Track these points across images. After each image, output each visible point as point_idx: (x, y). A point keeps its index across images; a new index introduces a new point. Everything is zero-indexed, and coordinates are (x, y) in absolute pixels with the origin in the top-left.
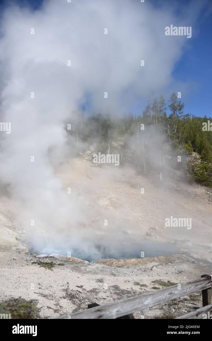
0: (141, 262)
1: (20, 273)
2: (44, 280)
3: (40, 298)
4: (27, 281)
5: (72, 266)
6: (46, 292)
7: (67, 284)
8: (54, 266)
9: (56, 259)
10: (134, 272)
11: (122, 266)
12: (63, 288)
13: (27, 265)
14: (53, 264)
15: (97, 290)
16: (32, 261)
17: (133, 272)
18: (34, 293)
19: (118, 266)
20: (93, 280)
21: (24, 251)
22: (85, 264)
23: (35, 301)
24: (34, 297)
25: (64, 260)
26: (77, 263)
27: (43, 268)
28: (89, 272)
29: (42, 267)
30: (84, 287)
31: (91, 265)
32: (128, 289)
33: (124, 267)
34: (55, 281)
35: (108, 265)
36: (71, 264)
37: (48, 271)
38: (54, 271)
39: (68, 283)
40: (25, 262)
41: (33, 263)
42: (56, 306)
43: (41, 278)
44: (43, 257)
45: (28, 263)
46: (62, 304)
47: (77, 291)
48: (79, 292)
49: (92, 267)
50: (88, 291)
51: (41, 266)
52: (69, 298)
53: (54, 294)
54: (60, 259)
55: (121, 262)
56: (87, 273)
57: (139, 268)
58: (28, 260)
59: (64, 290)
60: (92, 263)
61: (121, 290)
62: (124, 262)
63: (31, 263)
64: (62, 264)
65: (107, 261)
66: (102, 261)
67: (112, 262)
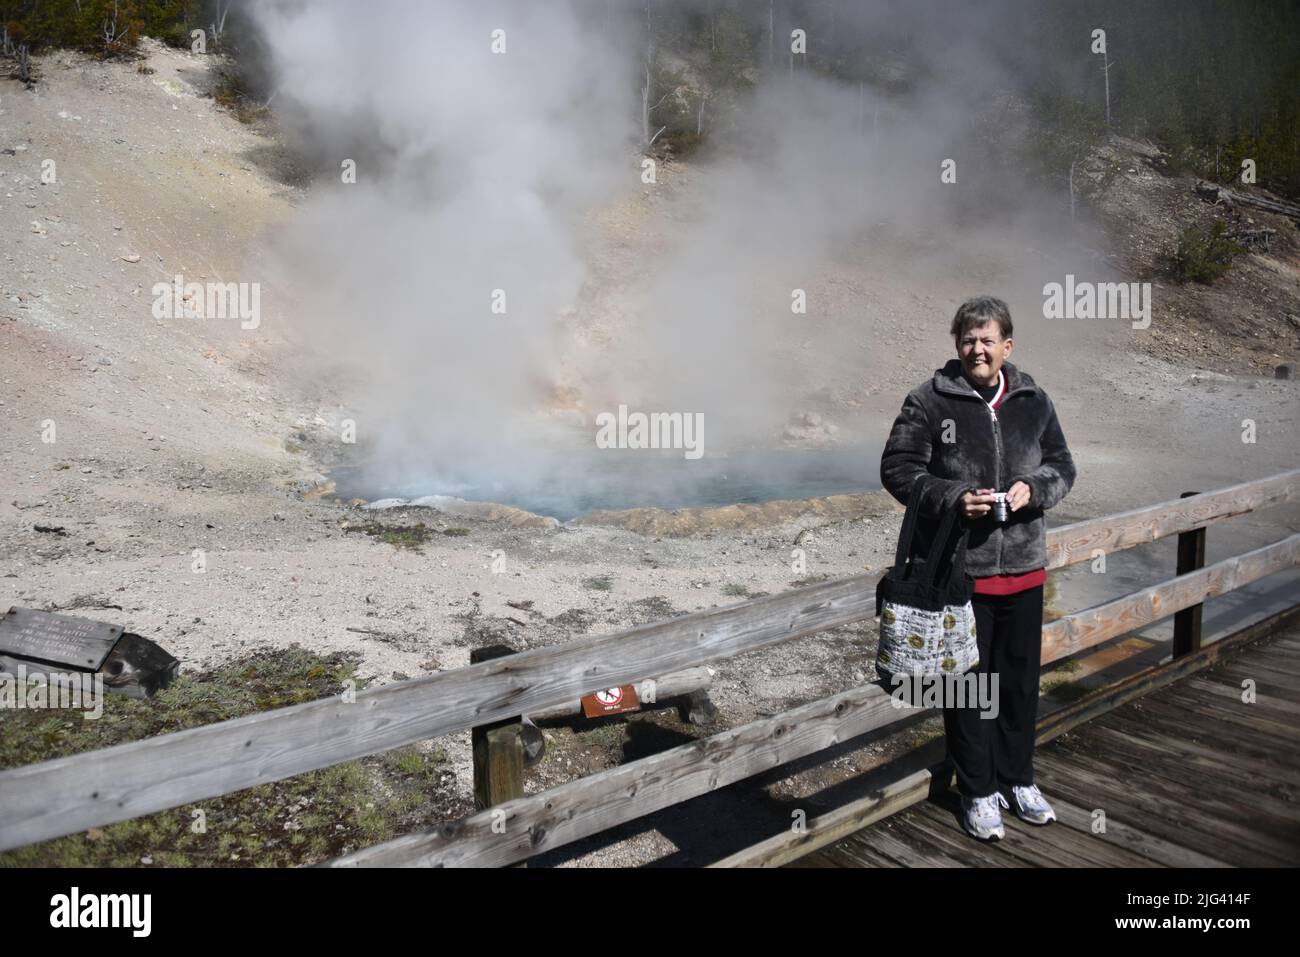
0: (759, 517)
1: (299, 566)
2: (387, 586)
3: (370, 647)
4: (321, 593)
5: (497, 535)
6: (394, 627)
7: (474, 597)
8: (429, 539)
9: (439, 513)
10: (728, 553)
11: (686, 533)
12: (457, 610)
13: (328, 536)
14: (427, 532)
15: (582, 616)
16: (345, 524)
17: (724, 553)
18: (348, 629)
19: (671, 534)
20: (571, 581)
21: (320, 489)
22: (547, 527)
23: (351, 657)
24: (345, 642)
25: (468, 516)
26: (514, 527)
27: (386, 548)
28: (561, 555)
29: (382, 544)
30: (535, 608)
31: (567, 531)
32: (699, 608)
33: (693, 536)
34: (430, 587)
35: (634, 531)
36: (493, 530)
37: (404, 555)
38: (429, 555)
39: (476, 594)
40: (321, 528)
41: (349, 530)
42: (427, 670)
43: (375, 579)
44: (388, 510)
45: (330, 531)
46: (450, 663)
47: (510, 619)
48: (518, 623)
49: (572, 538)
50: (550, 621)
51: (379, 541)
52: (479, 643)
53: (421, 632)
54: (454, 513)
55: (682, 520)
56: (551, 560)
57: (752, 537)
58: (331, 520)
59: (462, 617)
60: (573, 524)
61: (674, 613)
62: (693, 518)
63: (343, 529)
64: (459, 530)
65: (628, 517)
66: (610, 516)
67: (647, 517)
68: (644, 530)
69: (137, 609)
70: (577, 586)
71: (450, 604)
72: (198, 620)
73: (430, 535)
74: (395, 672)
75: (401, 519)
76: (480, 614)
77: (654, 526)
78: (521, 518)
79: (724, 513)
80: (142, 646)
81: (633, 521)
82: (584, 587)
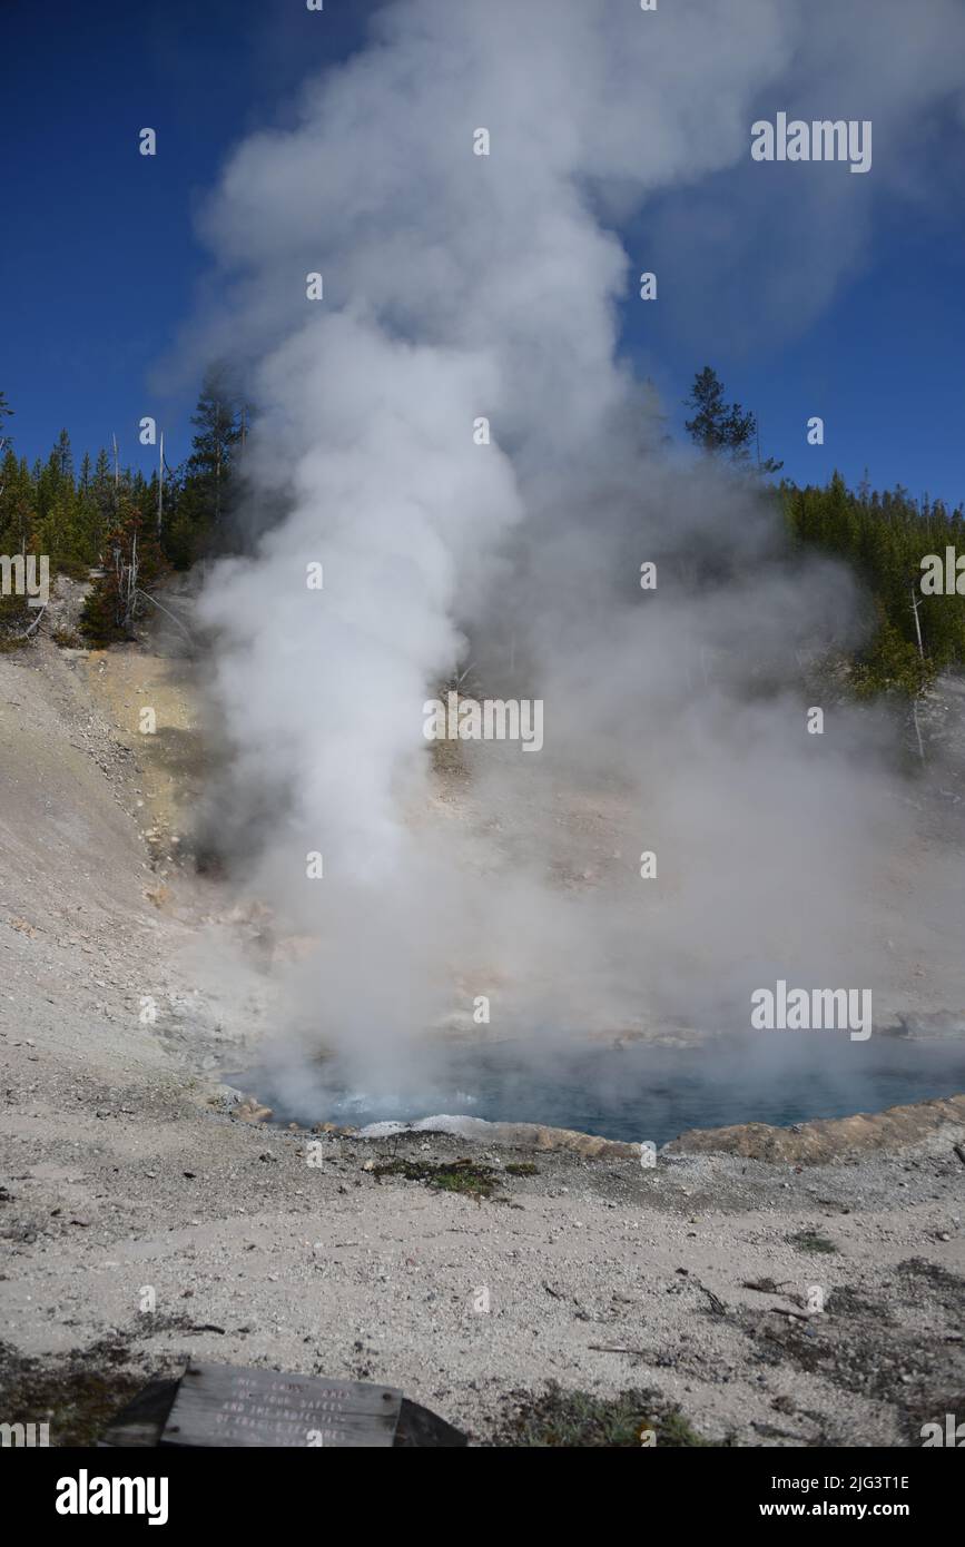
0: (895, 1131)
5: (581, 1172)
6: (644, 1338)
7: (684, 1277)
8: (499, 1182)
13: (360, 1184)
14: (483, 1171)
16: (369, 1165)
18: (591, 1348)
20: (772, 1240)
21: (247, 1107)
25: (507, 1144)
26: (592, 1158)
29: (445, 1193)
30: (783, 1288)
33: (835, 1162)
35: (754, 1157)
36: (566, 1164)
39: (681, 1272)
40: (334, 1170)
41: (377, 1172)
42: (790, 1415)
45: (353, 1176)
47: (779, 1311)
48: (793, 1316)
49: (693, 1172)
50: (828, 1310)
51: (435, 1188)
52: (792, 1357)
56: (700, 1207)
57: (905, 1159)
59: (711, 1312)
60: (675, 1150)
62: (821, 1136)
63: (367, 1171)
64: (524, 1167)
65: (735, 1137)
66: (711, 1138)
67: (763, 1138)
68: (767, 1156)
69: (246, 1331)
70: (789, 1249)
71: (669, 1291)
72: (359, 1346)
73: (493, 1176)
74: (753, 1424)
75: (425, 1153)
76: (727, 1305)
77: (778, 1150)
78: (591, 1144)
79: (853, 1127)
80: (423, 1419)
81: (745, 1143)
82: (801, 1249)
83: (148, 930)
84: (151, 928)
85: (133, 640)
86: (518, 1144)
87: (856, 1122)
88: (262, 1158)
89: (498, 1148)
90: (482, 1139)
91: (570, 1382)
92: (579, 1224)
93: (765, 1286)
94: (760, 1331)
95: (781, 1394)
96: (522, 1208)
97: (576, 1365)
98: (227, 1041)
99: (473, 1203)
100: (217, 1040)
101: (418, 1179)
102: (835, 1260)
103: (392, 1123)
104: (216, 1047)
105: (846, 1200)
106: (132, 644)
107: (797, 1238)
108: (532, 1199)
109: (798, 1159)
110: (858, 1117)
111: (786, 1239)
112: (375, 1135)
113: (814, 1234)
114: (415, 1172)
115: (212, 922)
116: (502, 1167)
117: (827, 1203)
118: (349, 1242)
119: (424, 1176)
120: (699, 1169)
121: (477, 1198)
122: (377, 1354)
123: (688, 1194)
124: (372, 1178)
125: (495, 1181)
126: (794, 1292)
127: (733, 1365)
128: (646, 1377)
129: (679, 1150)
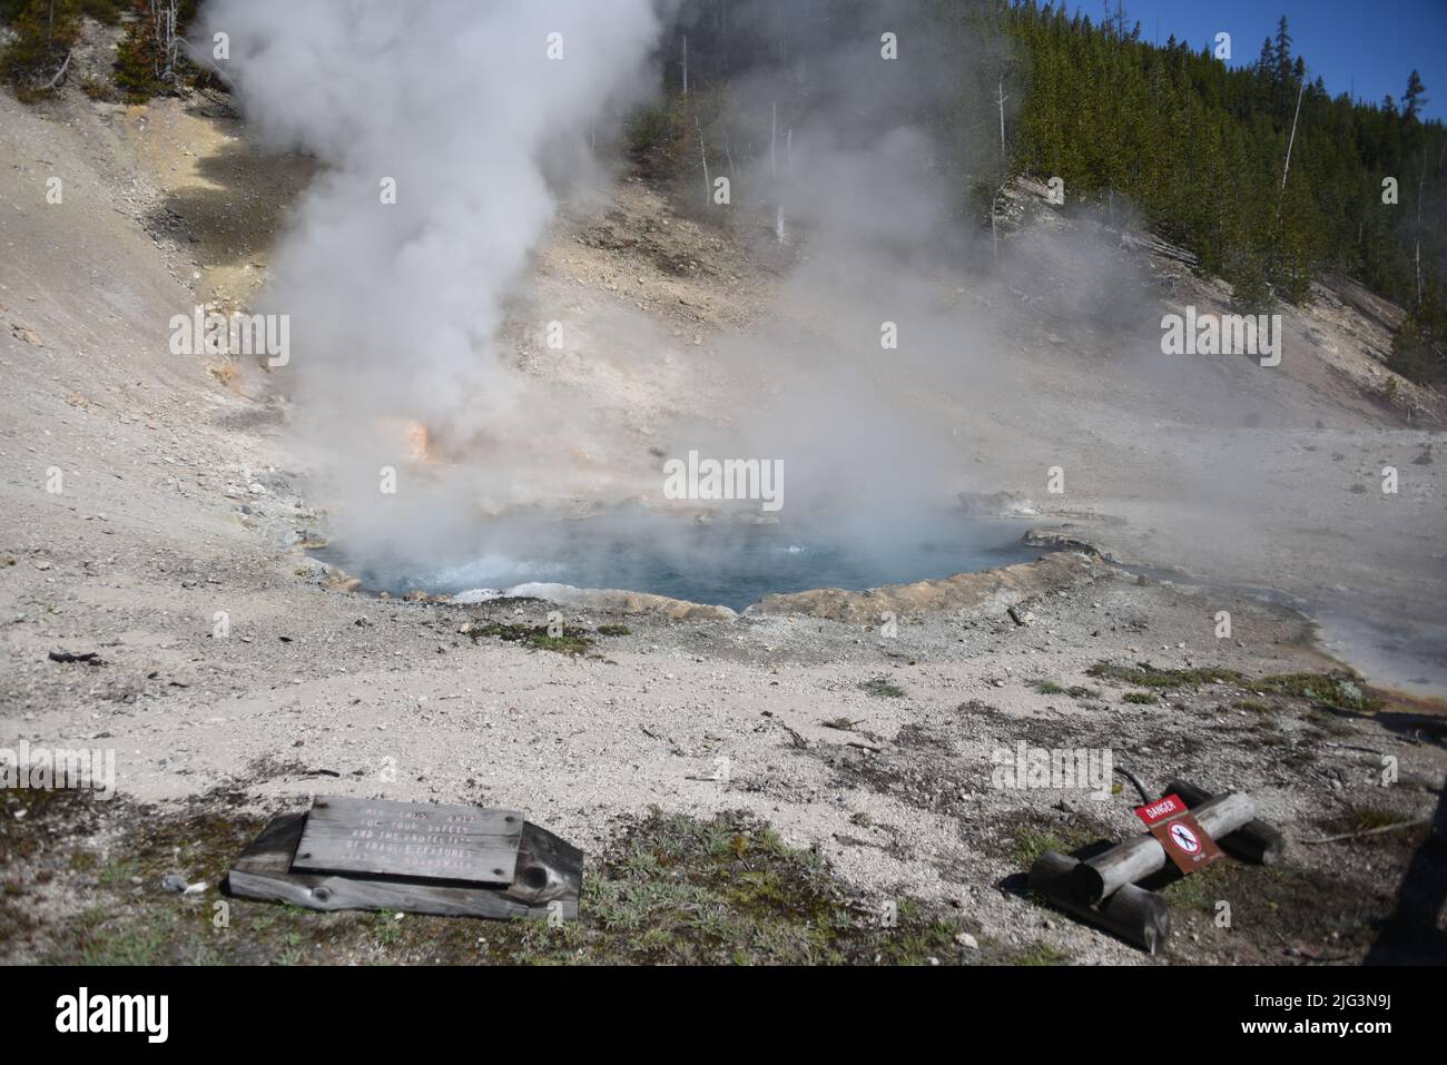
0: (957, 595)
5: (669, 632)
6: (735, 769)
7: (768, 718)
8: (594, 642)
10: (964, 641)
12: (775, 738)
13: (457, 645)
14: (578, 632)
15: (925, 734)
16: (461, 626)
17: (960, 641)
18: (687, 778)
20: (847, 688)
21: (336, 578)
22: (726, 618)
26: (679, 620)
28: (785, 654)
29: (541, 651)
30: (857, 727)
31: (756, 622)
32: (1037, 713)
33: (901, 622)
35: (829, 618)
36: (655, 625)
37: (590, 665)
38: (620, 663)
39: (766, 714)
42: (864, 827)
44: (486, 604)
45: (449, 638)
46: (874, 813)
47: (852, 745)
48: (867, 749)
49: (773, 631)
50: (896, 743)
51: (531, 648)
52: (866, 782)
53: (776, 773)
54: (577, 605)
56: (781, 661)
57: (962, 618)
59: (794, 747)
60: (754, 614)
61: (1021, 721)
62: (891, 599)
63: (464, 633)
64: (615, 628)
65: (813, 601)
66: (790, 601)
67: (838, 601)
68: (841, 616)
69: (359, 773)
70: (862, 694)
71: (755, 730)
72: (471, 783)
73: (586, 636)
74: (834, 835)
75: (519, 616)
76: (808, 741)
77: (851, 611)
78: (678, 607)
79: (920, 592)
80: (543, 838)
81: (821, 606)
82: (873, 694)
83: (216, 407)
84: (218, 405)
85: (176, 95)
86: (608, 608)
87: (923, 587)
88: (358, 623)
89: (589, 612)
90: (573, 604)
91: (670, 807)
92: (670, 676)
93: (842, 725)
94: (838, 761)
95: (858, 811)
96: (615, 663)
97: (675, 792)
98: (309, 517)
99: (570, 661)
100: (298, 516)
101: (514, 640)
102: (903, 703)
103: (484, 590)
104: (297, 523)
105: (912, 653)
106: (175, 100)
107: (869, 685)
108: (624, 655)
109: (869, 620)
110: (925, 583)
111: (859, 686)
112: (468, 602)
113: (884, 682)
114: (510, 634)
115: (282, 399)
116: (594, 628)
117: (896, 656)
118: (452, 695)
119: (519, 638)
120: (778, 628)
121: (572, 655)
122: (489, 789)
123: (770, 649)
124: (469, 640)
125: (588, 640)
126: (868, 730)
127: (815, 789)
128: (738, 801)
129: (761, 612)
